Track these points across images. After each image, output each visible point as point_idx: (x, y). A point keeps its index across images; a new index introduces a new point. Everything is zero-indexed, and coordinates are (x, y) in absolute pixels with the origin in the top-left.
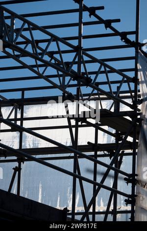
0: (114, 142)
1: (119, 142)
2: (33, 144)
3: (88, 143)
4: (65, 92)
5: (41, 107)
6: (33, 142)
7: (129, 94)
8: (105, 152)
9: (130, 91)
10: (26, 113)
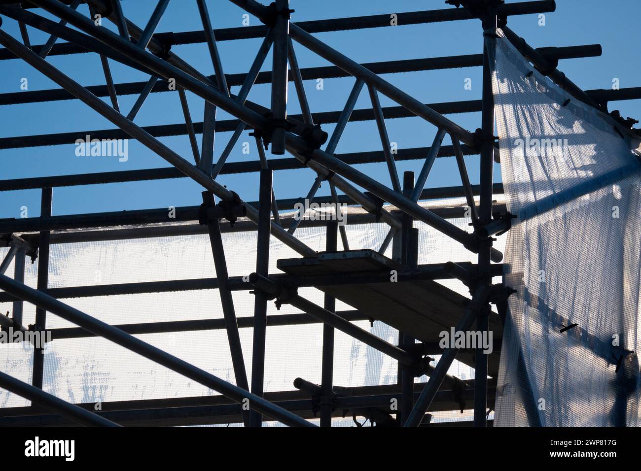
0: (393, 380)
1: (417, 380)
2: (85, 389)
3: (299, 382)
4: (212, 189)
5: (116, 250)
6: (85, 381)
7: (462, 201)
8: (361, 419)
9: (465, 190)
10: (57, 274)
